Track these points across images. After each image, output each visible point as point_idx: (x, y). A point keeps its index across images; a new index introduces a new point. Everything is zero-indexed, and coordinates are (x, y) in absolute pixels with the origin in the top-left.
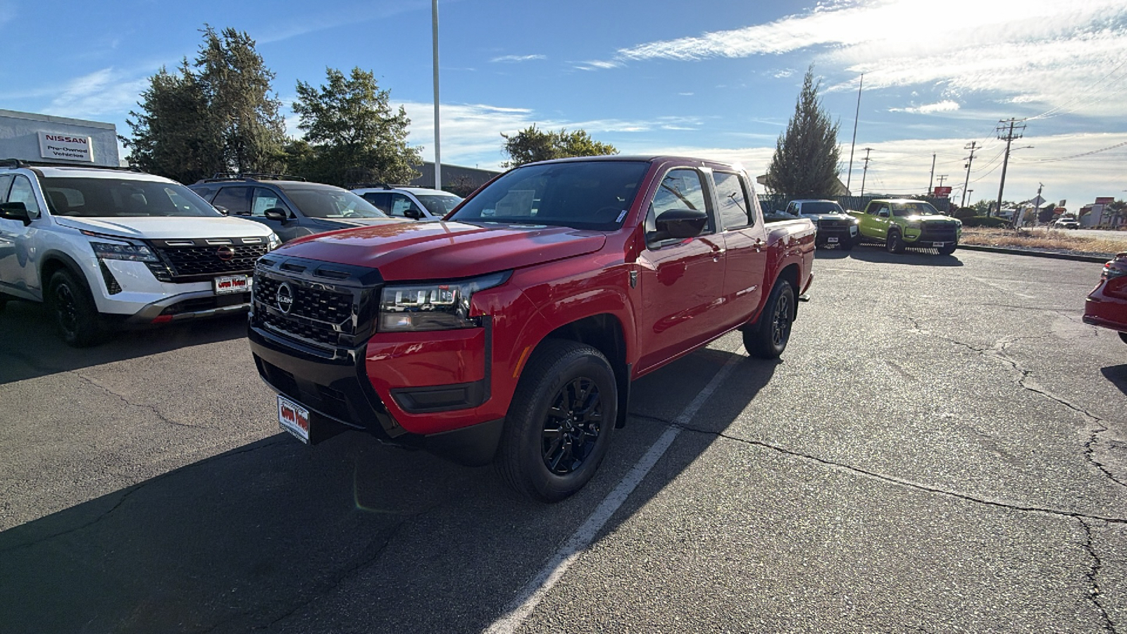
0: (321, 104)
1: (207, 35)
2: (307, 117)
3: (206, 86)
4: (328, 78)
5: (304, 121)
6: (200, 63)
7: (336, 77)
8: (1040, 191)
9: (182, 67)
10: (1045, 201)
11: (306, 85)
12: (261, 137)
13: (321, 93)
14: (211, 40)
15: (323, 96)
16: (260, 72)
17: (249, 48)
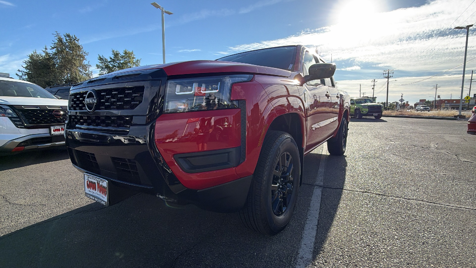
0: (109, 65)
1: (56, 36)
2: (103, 70)
3: (55, 58)
4: (113, 54)
5: (101, 72)
6: (53, 48)
7: (116, 53)
8: (402, 97)
9: (44, 50)
10: (404, 100)
11: (103, 57)
12: (81, 80)
13: (109, 60)
14: (58, 38)
15: (110, 61)
16: (81, 52)
17: (76, 42)
